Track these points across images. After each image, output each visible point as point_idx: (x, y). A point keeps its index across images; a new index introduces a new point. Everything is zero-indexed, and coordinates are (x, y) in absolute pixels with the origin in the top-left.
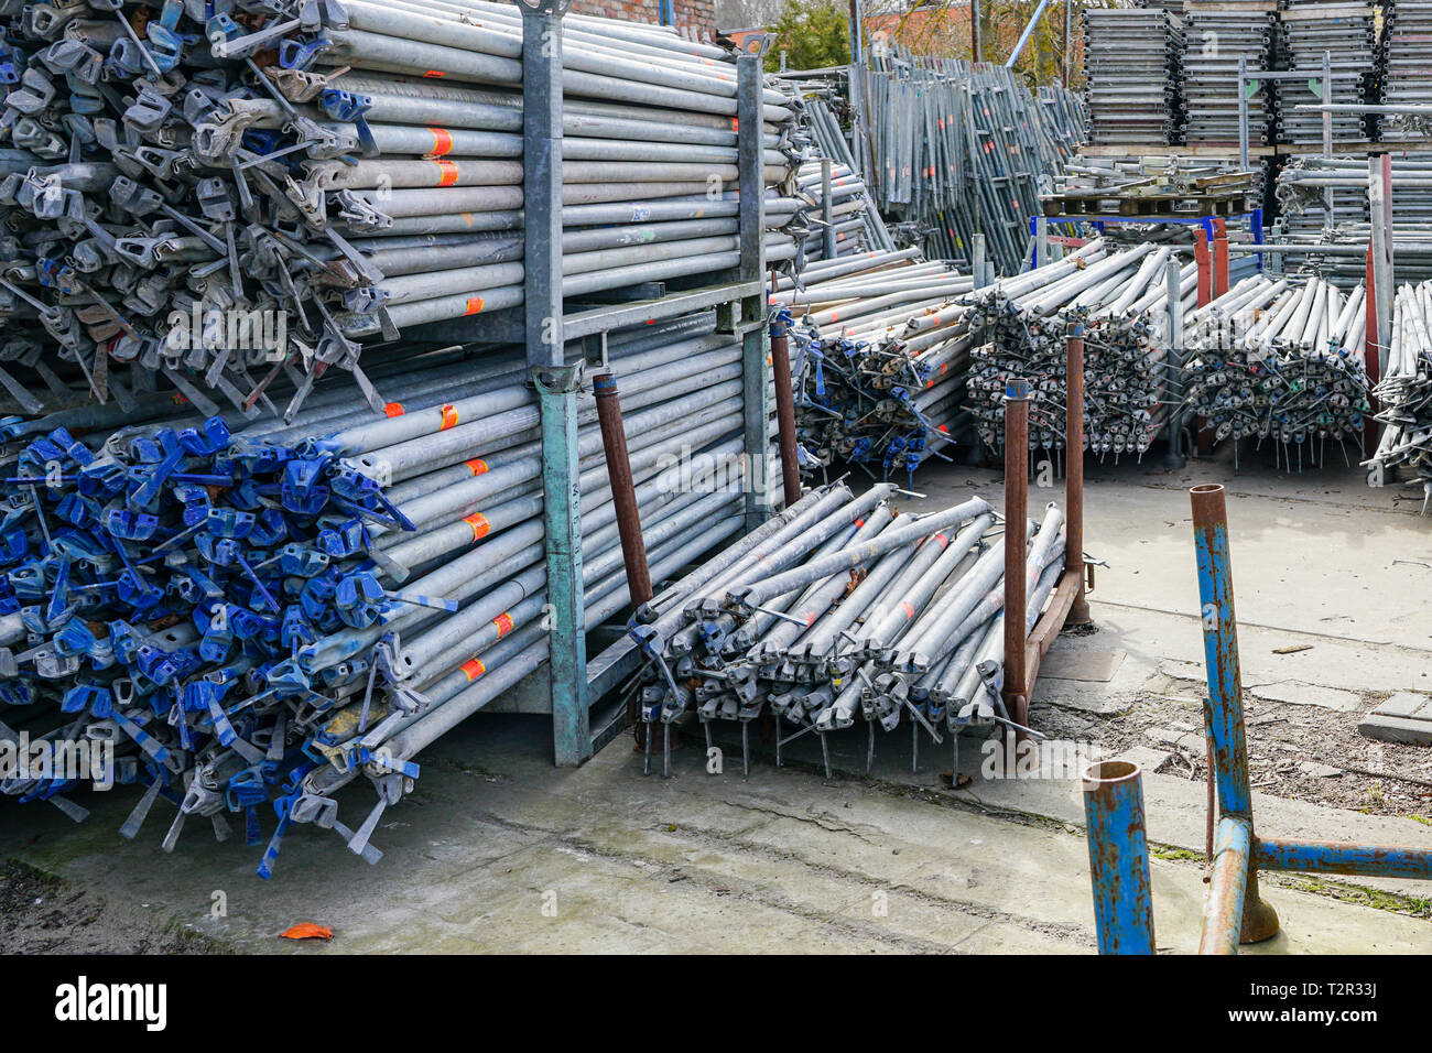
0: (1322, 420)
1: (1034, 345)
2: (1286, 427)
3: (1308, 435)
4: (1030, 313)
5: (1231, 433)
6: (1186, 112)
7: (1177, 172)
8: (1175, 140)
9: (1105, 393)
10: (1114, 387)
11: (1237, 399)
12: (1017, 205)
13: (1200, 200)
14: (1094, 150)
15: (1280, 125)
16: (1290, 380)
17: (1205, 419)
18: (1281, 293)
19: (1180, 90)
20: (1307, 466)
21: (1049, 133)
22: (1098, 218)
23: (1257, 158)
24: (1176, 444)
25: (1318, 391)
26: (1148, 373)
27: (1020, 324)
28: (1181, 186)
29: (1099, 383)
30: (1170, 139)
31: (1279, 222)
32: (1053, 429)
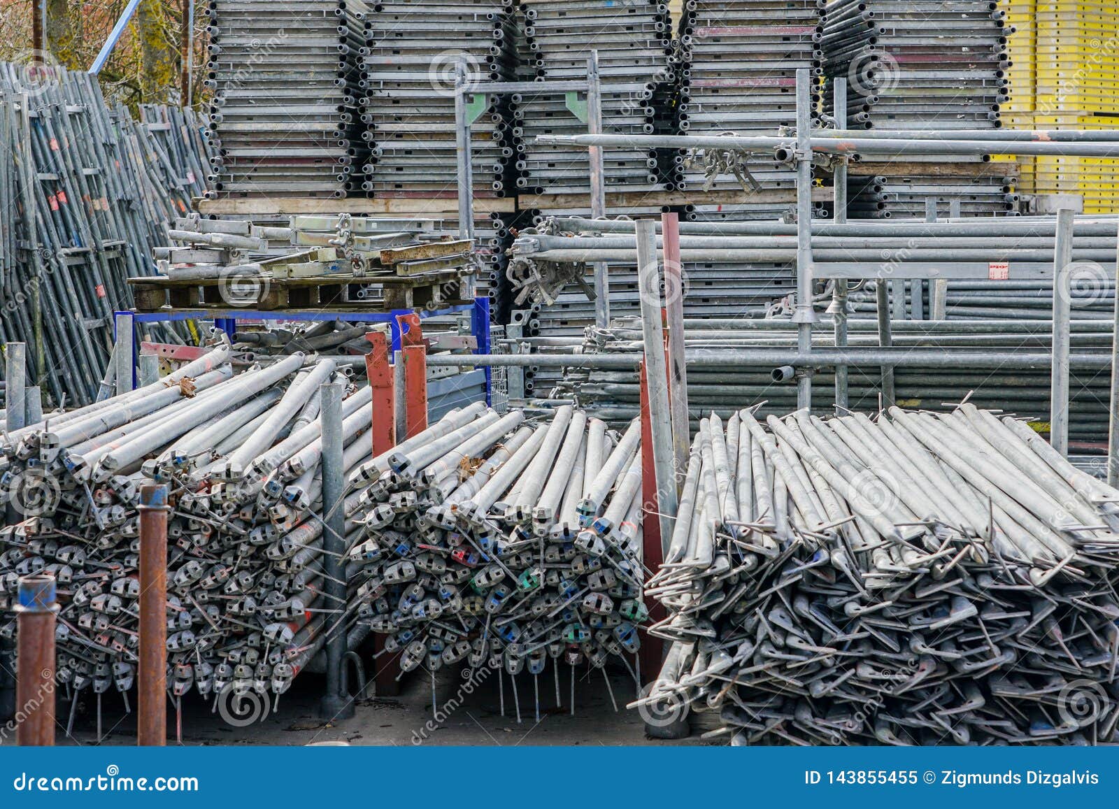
0: (571, 636)
1: (103, 520)
2: (513, 649)
3: (549, 660)
4: (97, 467)
5: (424, 662)
6: (373, 145)
7: (351, 240)
8: (356, 188)
9: (218, 597)
10: (234, 587)
11: (433, 603)
12: (102, 292)
13: (388, 284)
14: (225, 205)
15: (522, 165)
16: (519, 571)
17: (384, 637)
18: (514, 431)
19: (363, 110)
20: (550, 710)
21: (159, 177)
22: (224, 314)
23: (487, 217)
24: (337, 678)
25: (563, 590)
26: (289, 563)
27: (80, 487)
28: (357, 262)
29: (209, 581)
30: (347, 186)
31: (519, 317)
32: (133, 657)
